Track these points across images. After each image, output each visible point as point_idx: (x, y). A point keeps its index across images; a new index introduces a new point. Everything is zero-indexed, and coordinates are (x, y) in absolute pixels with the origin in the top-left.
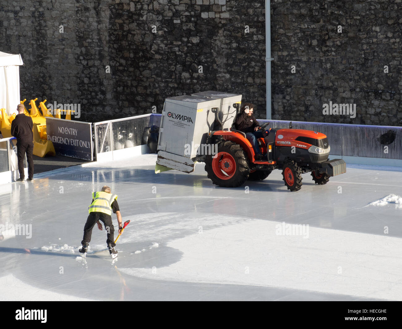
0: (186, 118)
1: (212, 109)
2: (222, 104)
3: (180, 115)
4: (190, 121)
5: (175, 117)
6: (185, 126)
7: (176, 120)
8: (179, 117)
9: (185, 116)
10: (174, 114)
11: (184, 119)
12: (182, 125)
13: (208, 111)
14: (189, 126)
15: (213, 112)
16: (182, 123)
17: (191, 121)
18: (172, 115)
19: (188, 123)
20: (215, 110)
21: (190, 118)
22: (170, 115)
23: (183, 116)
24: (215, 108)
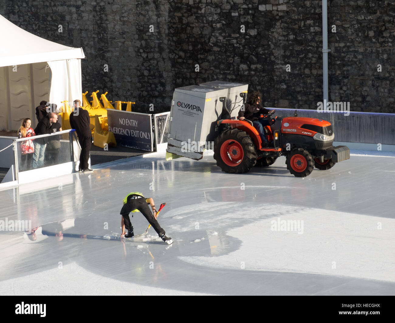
0: (194, 107)
1: (220, 98)
2: (229, 94)
3: (189, 105)
4: (198, 110)
5: (184, 106)
6: (194, 115)
7: (185, 109)
8: (188, 106)
9: (194, 106)
10: (183, 103)
11: (193, 108)
12: (191, 114)
13: (216, 101)
14: (198, 114)
15: (221, 101)
16: (191, 112)
17: (200, 110)
18: (181, 104)
19: (197, 112)
20: (223, 100)
21: (199, 107)
22: (179, 104)
23: (192, 105)
24: (223, 98)
